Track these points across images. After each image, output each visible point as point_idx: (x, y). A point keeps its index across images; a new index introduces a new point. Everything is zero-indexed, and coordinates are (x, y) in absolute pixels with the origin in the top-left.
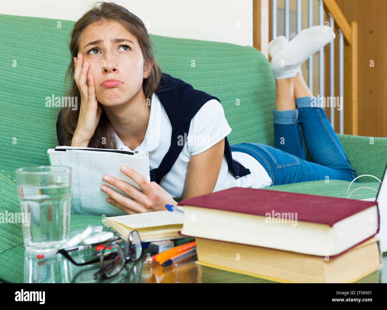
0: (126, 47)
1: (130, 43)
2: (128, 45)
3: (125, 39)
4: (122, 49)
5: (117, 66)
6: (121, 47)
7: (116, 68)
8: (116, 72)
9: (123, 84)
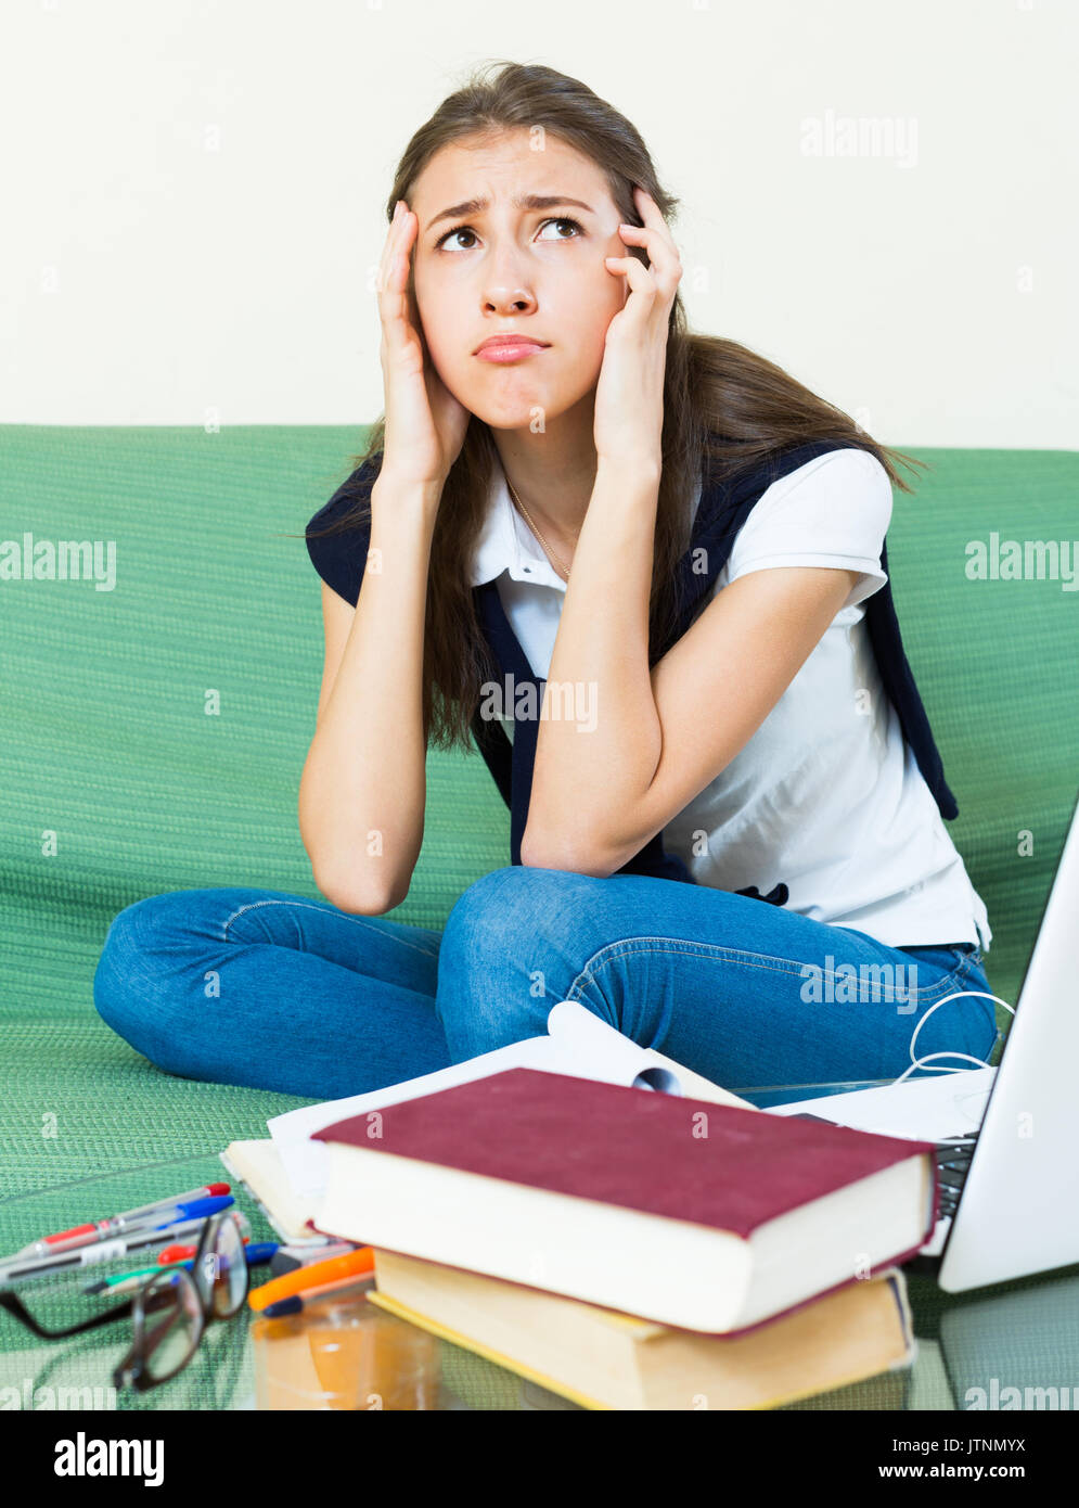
0: (567, 225)
1: (582, 210)
2: (573, 218)
3: (565, 198)
4: (553, 231)
5: (532, 293)
6: (548, 224)
7: (528, 298)
8: (529, 310)
9: (547, 350)
